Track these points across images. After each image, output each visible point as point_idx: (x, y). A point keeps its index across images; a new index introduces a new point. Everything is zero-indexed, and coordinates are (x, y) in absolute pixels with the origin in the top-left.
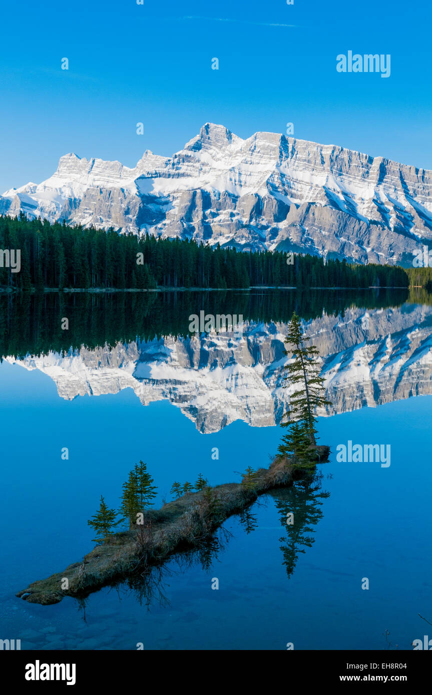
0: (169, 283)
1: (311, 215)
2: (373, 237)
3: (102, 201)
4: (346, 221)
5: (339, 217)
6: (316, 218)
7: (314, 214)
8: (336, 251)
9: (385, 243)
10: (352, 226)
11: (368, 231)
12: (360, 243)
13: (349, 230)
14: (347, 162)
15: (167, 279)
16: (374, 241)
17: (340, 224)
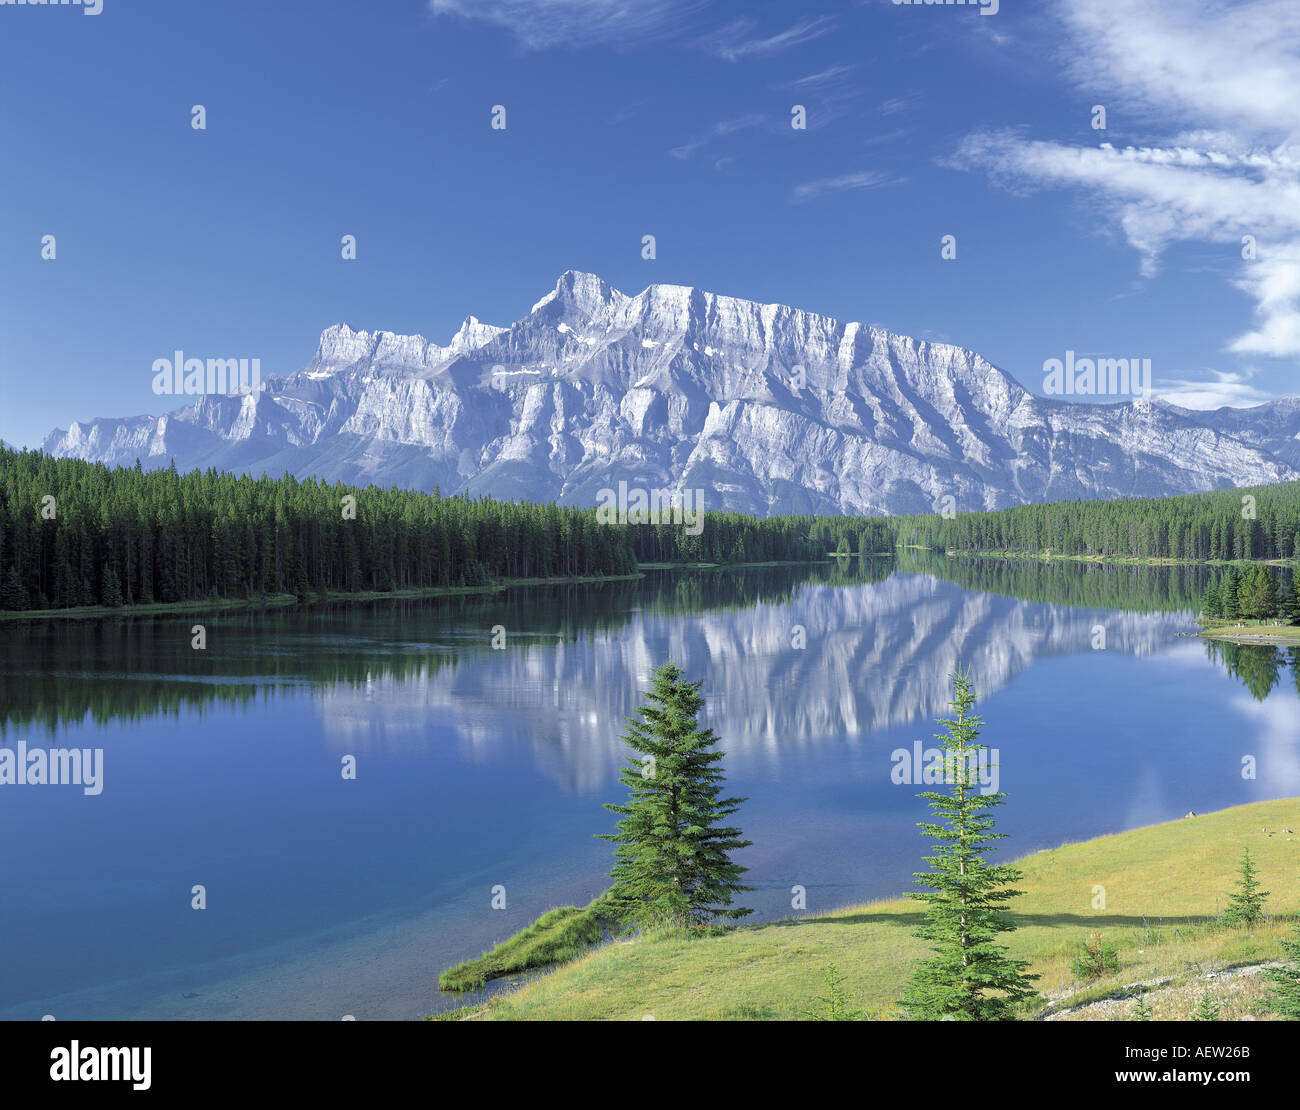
0: (516, 571)
1: (745, 421)
2: (849, 454)
3: (394, 402)
4: (803, 430)
5: (791, 422)
6: (753, 424)
7: (749, 418)
8: (787, 478)
9: (868, 463)
10: (813, 436)
11: (840, 444)
12: (827, 466)
13: (808, 443)
14: (801, 332)
15: (512, 566)
16: (850, 461)
17: (793, 435)
